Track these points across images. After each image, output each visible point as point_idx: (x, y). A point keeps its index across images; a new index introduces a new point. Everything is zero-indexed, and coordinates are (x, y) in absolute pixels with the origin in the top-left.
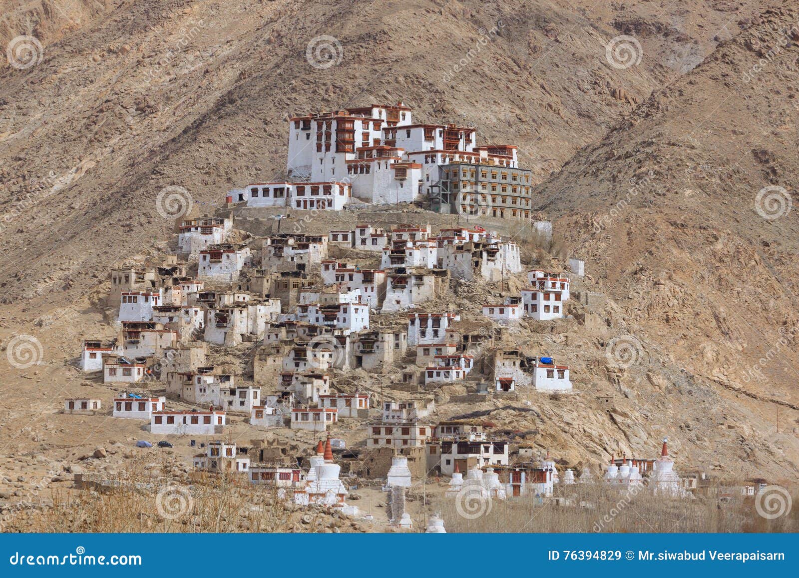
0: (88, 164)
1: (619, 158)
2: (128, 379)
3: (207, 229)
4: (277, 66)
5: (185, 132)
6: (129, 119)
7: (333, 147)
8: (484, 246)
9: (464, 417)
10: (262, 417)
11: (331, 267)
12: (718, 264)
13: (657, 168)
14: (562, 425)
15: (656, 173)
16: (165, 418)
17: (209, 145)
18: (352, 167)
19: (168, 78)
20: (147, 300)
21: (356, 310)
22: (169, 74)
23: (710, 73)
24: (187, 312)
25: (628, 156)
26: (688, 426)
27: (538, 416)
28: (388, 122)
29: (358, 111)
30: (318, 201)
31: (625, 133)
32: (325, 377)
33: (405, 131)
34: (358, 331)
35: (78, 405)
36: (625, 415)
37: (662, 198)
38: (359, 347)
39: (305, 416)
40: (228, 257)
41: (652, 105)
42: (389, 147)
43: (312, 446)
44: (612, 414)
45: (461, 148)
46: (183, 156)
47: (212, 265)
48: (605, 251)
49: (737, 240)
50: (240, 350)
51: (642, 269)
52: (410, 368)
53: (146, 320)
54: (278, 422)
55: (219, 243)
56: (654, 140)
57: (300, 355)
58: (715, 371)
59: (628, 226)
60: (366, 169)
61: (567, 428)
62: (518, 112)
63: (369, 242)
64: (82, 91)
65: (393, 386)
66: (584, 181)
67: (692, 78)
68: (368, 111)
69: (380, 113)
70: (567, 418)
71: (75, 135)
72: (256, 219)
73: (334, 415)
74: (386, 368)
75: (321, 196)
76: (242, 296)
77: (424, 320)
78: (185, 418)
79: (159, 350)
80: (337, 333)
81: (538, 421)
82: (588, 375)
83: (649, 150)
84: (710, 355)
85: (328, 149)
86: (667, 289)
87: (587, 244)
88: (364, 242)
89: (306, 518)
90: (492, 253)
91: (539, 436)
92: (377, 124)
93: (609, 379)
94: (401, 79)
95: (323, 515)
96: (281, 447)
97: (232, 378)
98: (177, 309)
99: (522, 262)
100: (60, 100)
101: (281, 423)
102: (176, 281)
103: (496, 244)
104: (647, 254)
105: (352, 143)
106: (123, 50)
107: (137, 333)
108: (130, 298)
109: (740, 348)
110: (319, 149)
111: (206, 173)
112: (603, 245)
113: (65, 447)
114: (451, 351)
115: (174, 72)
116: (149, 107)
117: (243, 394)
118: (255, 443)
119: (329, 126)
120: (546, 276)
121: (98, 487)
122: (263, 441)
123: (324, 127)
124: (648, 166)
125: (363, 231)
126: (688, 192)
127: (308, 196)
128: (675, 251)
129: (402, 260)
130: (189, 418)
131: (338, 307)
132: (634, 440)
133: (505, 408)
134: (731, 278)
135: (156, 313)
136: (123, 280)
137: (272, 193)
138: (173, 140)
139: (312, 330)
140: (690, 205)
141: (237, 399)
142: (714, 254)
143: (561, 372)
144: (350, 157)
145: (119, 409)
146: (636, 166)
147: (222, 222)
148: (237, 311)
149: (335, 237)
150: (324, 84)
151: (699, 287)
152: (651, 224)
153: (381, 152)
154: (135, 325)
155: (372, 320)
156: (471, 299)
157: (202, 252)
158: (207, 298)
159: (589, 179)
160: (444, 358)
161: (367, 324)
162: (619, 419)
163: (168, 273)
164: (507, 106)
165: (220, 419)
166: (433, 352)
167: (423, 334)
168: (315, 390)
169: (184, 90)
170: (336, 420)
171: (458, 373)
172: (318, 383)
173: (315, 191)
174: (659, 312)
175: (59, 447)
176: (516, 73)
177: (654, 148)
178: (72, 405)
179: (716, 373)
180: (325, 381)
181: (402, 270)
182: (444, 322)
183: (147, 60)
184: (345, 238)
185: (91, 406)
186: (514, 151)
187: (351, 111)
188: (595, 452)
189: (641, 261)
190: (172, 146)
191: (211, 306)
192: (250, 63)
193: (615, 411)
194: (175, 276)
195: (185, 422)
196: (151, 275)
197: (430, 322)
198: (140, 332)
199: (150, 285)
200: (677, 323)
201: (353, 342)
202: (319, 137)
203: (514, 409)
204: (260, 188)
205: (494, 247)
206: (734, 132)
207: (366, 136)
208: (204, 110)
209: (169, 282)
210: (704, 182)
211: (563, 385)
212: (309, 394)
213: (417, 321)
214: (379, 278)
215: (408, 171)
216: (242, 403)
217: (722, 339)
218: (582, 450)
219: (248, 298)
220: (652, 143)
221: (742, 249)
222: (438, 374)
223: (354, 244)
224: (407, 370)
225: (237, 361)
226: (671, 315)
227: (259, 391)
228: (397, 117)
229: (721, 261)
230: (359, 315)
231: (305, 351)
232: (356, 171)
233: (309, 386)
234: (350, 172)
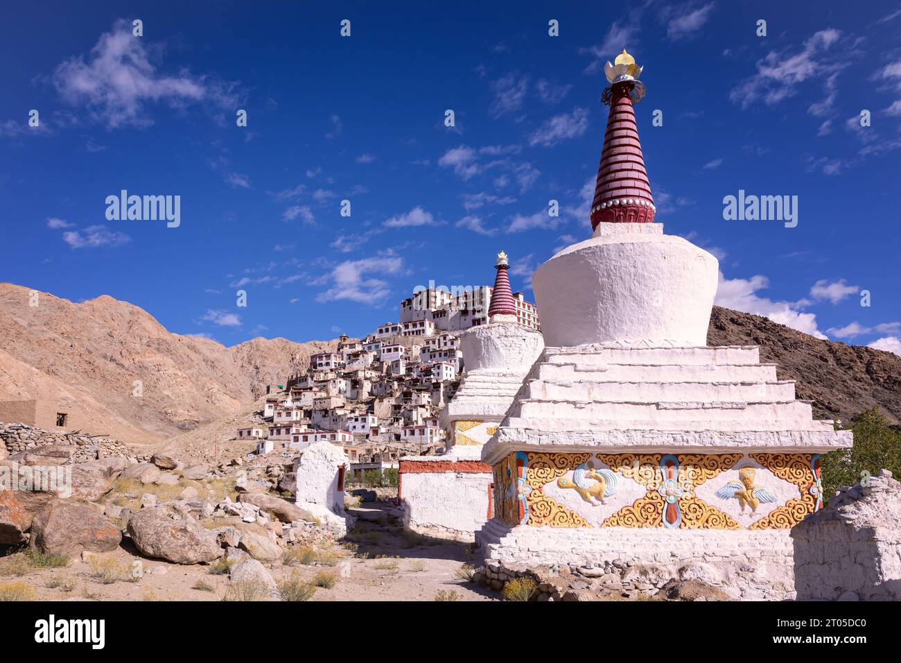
2: (289, 419)
10: (377, 435)
11: (427, 351)
16: (301, 438)
18: (436, 315)
21: (447, 368)
24: (334, 382)
30: (417, 331)
32: (426, 407)
35: (245, 433)
38: (450, 390)
39: (413, 433)
54: (390, 438)
60: (444, 314)
63: (449, 344)
73: (436, 431)
75: (419, 328)
78: (316, 436)
79: (313, 401)
80: (433, 381)
88: (445, 344)
101: (393, 438)
107: (300, 393)
117: (364, 420)
118: (368, 451)
122: (375, 450)
125: (445, 338)
127: (411, 328)
130: (319, 436)
131: (433, 366)
137: (390, 330)
139: (415, 381)
141: (358, 424)
144: (433, 310)
145: (272, 434)
148: (365, 381)
149: (428, 343)
154: (300, 389)
158: (348, 375)
161: (453, 377)
165: (343, 438)
168: (419, 416)
172: (421, 410)
173: (415, 325)
178: (241, 433)
180: (427, 410)
184: (434, 342)
185: (254, 434)
195: (315, 439)
201: (446, 387)
204: (384, 329)
212: (414, 418)
216: (363, 427)
223: (439, 345)
227: (376, 418)
230: (448, 372)
231: (410, 394)
232: (438, 317)
233: (414, 412)
234: (434, 318)
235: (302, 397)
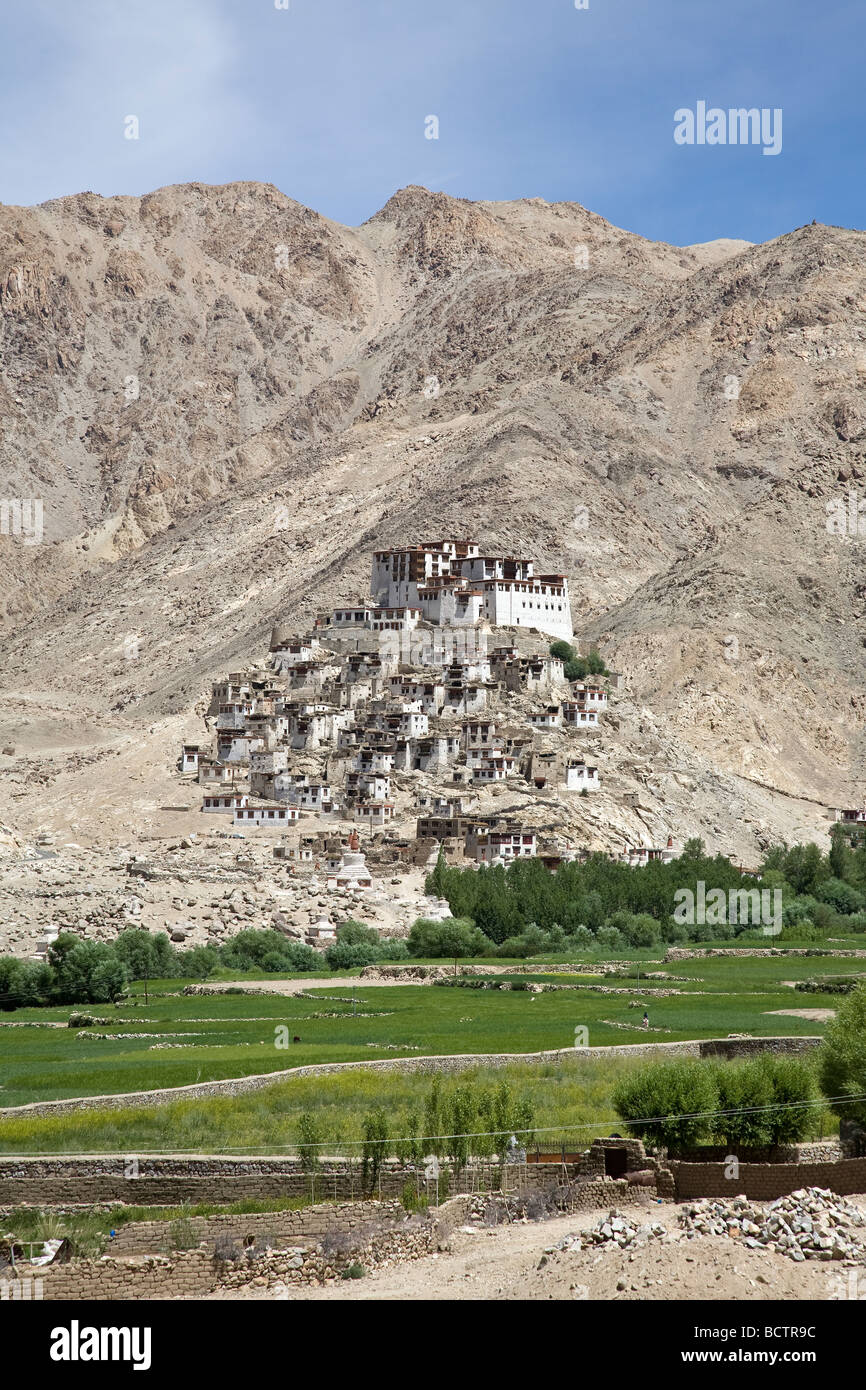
0: (253, 592)
1: (680, 585)
3: (296, 650)
4: (413, 507)
5: (333, 564)
6: (289, 553)
7: (407, 578)
8: (531, 662)
9: (503, 811)
10: (329, 812)
12: (760, 678)
13: (710, 594)
14: (590, 819)
15: (711, 598)
16: (246, 814)
17: (352, 576)
18: (424, 595)
19: (325, 517)
20: (240, 711)
21: (416, 719)
22: (325, 514)
23: (765, 511)
24: (274, 721)
25: (687, 583)
26: (707, 821)
27: (567, 811)
28: (458, 556)
29: (430, 546)
30: (392, 624)
31: (688, 563)
32: (387, 777)
33: (469, 562)
34: (417, 737)
36: (649, 810)
37: (713, 620)
38: (417, 751)
39: (367, 811)
40: (312, 673)
41: (712, 539)
42: (455, 577)
43: (369, 838)
44: (639, 810)
45: (518, 578)
46: (329, 585)
47: (299, 679)
48: (660, 666)
49: (779, 657)
50: (318, 754)
51: (692, 682)
52: (461, 769)
53: (240, 728)
54: (343, 816)
55: (307, 660)
56: (710, 569)
57: (366, 758)
58: (752, 772)
59: (682, 644)
60: (435, 596)
61: (594, 821)
62: (621, 545)
64: (252, 529)
65: (446, 785)
66: (648, 605)
67: (749, 515)
68: (439, 546)
69: (450, 547)
70: (594, 812)
71: (243, 567)
72: (339, 640)
74: (440, 770)
75: (395, 619)
76: (321, 707)
77: (474, 727)
79: (248, 754)
80: (399, 738)
81: (566, 815)
82: (617, 775)
83: (706, 578)
84: (748, 758)
85: (402, 579)
86: (712, 700)
87: (645, 661)
89: (323, 901)
90: (537, 669)
91: (566, 828)
92: (446, 557)
93: (638, 779)
94: (519, 518)
95: (338, 898)
96: (342, 838)
97: (307, 778)
98: (266, 718)
99: (566, 676)
100: (232, 536)
102: (267, 694)
103: (541, 661)
104: (697, 669)
105: (424, 574)
106: (288, 494)
107: (229, 740)
108: (226, 709)
109: (777, 752)
110: (395, 580)
111: (349, 600)
112: (659, 661)
113: (160, 838)
114: (496, 755)
115: (330, 512)
116: (307, 542)
117: (315, 792)
118: (320, 835)
119: (403, 560)
120: (586, 687)
121: (145, 875)
122: (327, 833)
123: (399, 559)
124: (704, 592)
126: (738, 615)
127: (384, 620)
128: (723, 667)
129: (459, 675)
130: (266, 814)
131: (400, 716)
132: (656, 832)
133: (538, 804)
134: (771, 690)
135: (248, 722)
136: (222, 692)
137: (353, 617)
138: (323, 571)
139: (378, 735)
140: (738, 626)
141: (309, 796)
142: (757, 668)
143: (591, 771)
144: (421, 586)
145: (208, 805)
146: (693, 591)
147: (309, 642)
148: (315, 721)
150: (452, 523)
151: (742, 697)
152: (701, 643)
153: (448, 581)
154: (229, 732)
155: (431, 727)
156: (518, 708)
157: (290, 668)
158: (292, 709)
159: (653, 603)
160: (491, 761)
161: (426, 729)
162: (642, 813)
163: (260, 686)
164: (612, 540)
165: (293, 814)
166: (481, 756)
167: (474, 739)
169: (338, 528)
170: (394, 814)
171: (500, 773)
172: (379, 782)
173: (389, 615)
174: (705, 720)
175: (153, 839)
176: (622, 512)
177: (710, 575)
179: (754, 774)
180: (386, 780)
181: (459, 684)
182: (492, 729)
183: (307, 502)
186: (565, 580)
187: (424, 546)
188: (617, 842)
189: (691, 675)
190: (321, 577)
191: (295, 715)
192: (392, 504)
193: (640, 807)
194: (266, 689)
195: (263, 816)
196: (245, 689)
197: (479, 729)
198: (231, 739)
199: (244, 698)
200: (721, 729)
201: (412, 747)
202: (395, 569)
203: (546, 804)
204: (344, 613)
205: (540, 663)
206: (782, 562)
207: (435, 567)
208: (352, 545)
209: (261, 694)
210: (752, 605)
211: (592, 784)
212: (371, 792)
213: (469, 729)
214: (440, 692)
215: (470, 598)
216: (314, 800)
217: (760, 744)
218: (607, 841)
219: (327, 708)
220: (708, 572)
221: (782, 665)
222: (484, 774)
224: (458, 771)
225: (314, 762)
226: (715, 722)
227: (329, 790)
228: (466, 551)
229: (763, 675)
230: (419, 723)
231: (371, 755)
232: (426, 598)
233: (371, 785)
234: (421, 599)
235: (232, 744)
